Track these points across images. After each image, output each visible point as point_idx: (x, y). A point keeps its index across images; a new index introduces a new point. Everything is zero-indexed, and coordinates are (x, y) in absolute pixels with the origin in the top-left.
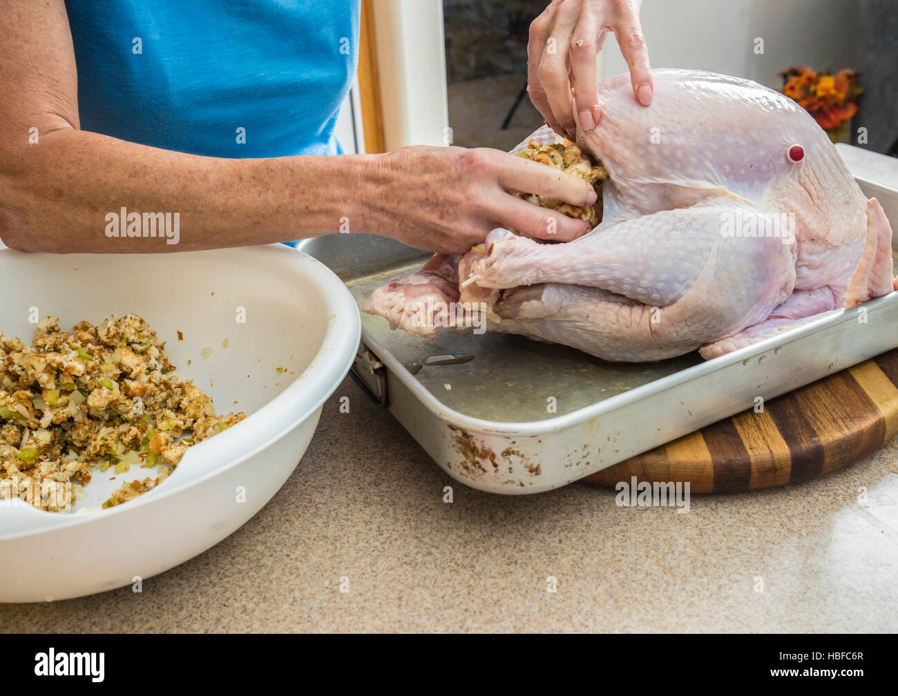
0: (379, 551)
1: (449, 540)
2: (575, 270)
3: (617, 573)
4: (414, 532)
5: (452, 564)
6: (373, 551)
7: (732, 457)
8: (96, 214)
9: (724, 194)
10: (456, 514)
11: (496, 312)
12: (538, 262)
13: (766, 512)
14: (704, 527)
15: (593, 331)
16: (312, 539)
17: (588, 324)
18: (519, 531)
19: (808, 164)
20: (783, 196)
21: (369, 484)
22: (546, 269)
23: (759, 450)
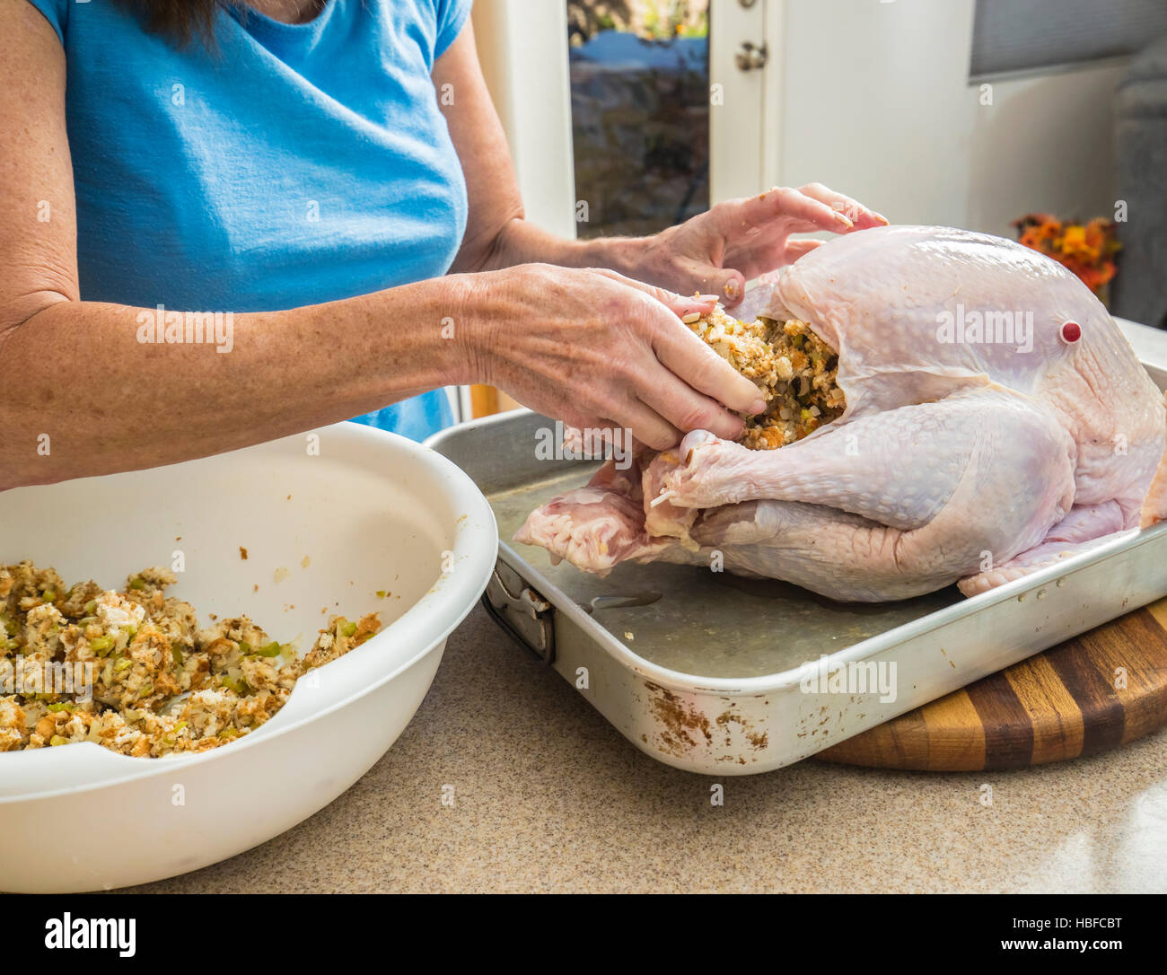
0: (549, 857)
1: (641, 840)
2: (797, 483)
3: (868, 878)
4: (594, 831)
5: (650, 872)
6: (542, 857)
7: (1009, 722)
8: (103, 419)
9: (985, 384)
10: (648, 805)
11: (693, 537)
12: (749, 474)
13: (1054, 794)
14: (977, 815)
15: (820, 561)
16: (457, 843)
17: (814, 552)
18: (734, 826)
19: (1086, 346)
20: (1056, 386)
21: (528, 769)
22: (761, 482)
23: (1043, 712)
